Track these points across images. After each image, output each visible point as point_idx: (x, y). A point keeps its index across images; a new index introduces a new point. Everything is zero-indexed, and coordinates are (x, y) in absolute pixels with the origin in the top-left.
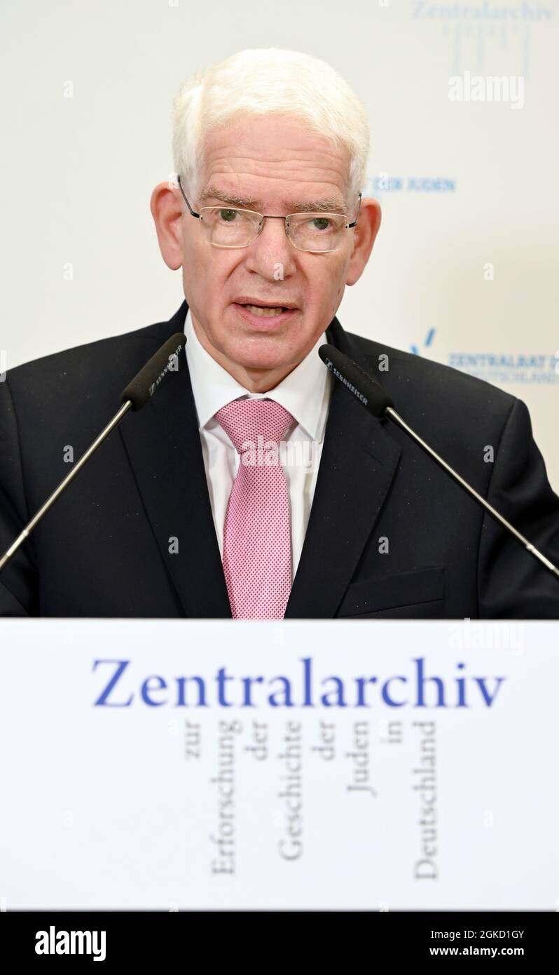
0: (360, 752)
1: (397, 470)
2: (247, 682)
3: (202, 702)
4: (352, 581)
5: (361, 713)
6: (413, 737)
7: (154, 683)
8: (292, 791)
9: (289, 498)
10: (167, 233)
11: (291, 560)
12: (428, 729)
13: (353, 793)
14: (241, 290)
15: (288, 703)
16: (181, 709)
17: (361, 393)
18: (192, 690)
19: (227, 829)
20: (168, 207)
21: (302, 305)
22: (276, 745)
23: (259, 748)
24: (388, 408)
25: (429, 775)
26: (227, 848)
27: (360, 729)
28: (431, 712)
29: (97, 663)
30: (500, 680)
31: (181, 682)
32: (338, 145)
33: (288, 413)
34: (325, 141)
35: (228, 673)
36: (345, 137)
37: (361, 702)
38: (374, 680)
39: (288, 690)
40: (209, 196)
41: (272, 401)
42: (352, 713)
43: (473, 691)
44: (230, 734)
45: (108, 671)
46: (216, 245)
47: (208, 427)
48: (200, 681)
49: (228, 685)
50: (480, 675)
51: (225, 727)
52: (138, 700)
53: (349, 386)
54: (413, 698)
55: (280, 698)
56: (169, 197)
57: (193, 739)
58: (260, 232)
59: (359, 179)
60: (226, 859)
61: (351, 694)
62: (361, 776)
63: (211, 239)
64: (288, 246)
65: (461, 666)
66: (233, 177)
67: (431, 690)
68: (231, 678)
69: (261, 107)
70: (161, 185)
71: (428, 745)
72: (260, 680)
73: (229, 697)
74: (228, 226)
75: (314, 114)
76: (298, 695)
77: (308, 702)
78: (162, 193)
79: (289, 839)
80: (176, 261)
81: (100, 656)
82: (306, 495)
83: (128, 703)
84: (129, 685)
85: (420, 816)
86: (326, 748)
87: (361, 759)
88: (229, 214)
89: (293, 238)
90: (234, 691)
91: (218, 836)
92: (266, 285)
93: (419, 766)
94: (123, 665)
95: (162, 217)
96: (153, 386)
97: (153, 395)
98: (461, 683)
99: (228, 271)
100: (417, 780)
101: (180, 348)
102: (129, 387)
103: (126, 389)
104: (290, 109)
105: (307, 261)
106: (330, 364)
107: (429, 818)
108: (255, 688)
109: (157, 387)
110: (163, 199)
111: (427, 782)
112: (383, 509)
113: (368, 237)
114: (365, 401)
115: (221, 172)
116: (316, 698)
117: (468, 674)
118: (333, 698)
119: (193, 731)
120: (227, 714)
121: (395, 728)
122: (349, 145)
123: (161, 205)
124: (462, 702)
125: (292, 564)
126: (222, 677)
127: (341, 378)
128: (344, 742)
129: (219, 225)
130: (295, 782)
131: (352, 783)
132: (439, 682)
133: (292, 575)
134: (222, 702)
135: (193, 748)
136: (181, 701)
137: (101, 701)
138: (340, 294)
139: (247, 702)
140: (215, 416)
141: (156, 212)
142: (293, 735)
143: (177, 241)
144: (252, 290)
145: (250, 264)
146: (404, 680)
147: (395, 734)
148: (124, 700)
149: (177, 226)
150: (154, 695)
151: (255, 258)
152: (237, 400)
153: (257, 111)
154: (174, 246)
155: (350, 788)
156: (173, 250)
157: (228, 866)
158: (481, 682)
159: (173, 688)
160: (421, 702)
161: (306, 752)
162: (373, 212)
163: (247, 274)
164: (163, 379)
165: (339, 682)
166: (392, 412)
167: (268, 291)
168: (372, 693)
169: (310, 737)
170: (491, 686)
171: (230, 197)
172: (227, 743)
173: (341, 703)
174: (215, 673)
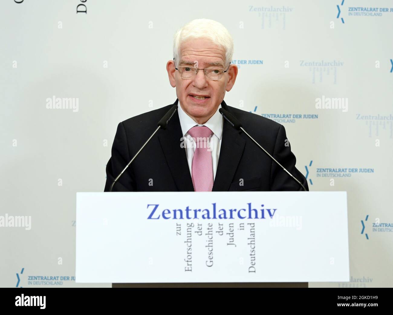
0: (231, 233)
1: (245, 148)
2: (196, 211)
3: (181, 217)
4: (232, 182)
5: (231, 221)
6: (248, 228)
7: (166, 212)
8: (210, 245)
9: (212, 156)
10: (171, 76)
11: (213, 175)
12: (252, 225)
13: (229, 245)
14: (190, 91)
15: (209, 218)
16: (175, 220)
17: (232, 123)
18: (178, 213)
19: (189, 257)
20: (172, 68)
21: (211, 96)
22: (205, 231)
23: (199, 232)
24: (241, 127)
25: (253, 240)
26: (189, 263)
27: (231, 225)
28: (253, 220)
29: (148, 205)
30: (275, 210)
31: (175, 211)
32: (221, 47)
33: (210, 130)
34: (217, 46)
35: (189, 209)
36: (223, 44)
37: (231, 217)
38: (235, 210)
39: (208, 214)
40: (182, 63)
41: (206, 126)
42: (229, 221)
43: (266, 214)
44: (190, 227)
45: (152, 208)
46: (183, 78)
47: (186, 136)
48: (181, 211)
49: (190, 212)
50: (269, 208)
51: (189, 225)
52: (161, 217)
53: (228, 121)
54: (248, 216)
55: (206, 216)
56: (172, 65)
57: (179, 229)
58: (197, 74)
59: (229, 58)
60: (189, 266)
61: (228, 215)
62: (232, 240)
63: (181, 76)
64: (205, 78)
65: (263, 206)
66: (188, 56)
67: (253, 213)
68: (191, 210)
69: (197, 36)
70: (169, 61)
71: (252, 230)
72: (200, 210)
73: (190, 216)
74: (187, 72)
75: (213, 38)
76: (211, 215)
77: (215, 217)
78: (169, 64)
79: (209, 260)
80: (174, 85)
81: (149, 204)
82: (217, 156)
83: (158, 218)
84: (158, 212)
85: (250, 253)
86: (221, 232)
87: (231, 235)
88: (188, 69)
89: (207, 76)
90: (192, 214)
91: (186, 260)
92: (198, 90)
93: (250, 237)
94: (157, 206)
95: (170, 71)
96: (167, 121)
97: (168, 124)
98: (263, 211)
99: (187, 85)
100: (249, 241)
101: (176, 109)
102: (160, 121)
103: (159, 122)
104: (206, 36)
105: (212, 83)
106: (222, 114)
107: (253, 253)
108: (198, 213)
109: (169, 121)
110: (170, 65)
111: (252, 241)
112: (241, 160)
113: (234, 76)
114: (233, 125)
115: (185, 55)
116: (217, 216)
117: (265, 208)
118: (222, 216)
119: (179, 226)
120: (190, 221)
121: (242, 225)
122: (224, 47)
123: (170, 67)
124: (263, 217)
125: (213, 176)
126: (188, 210)
127: (226, 118)
128: (226, 230)
129: (184, 72)
130: (211, 242)
131: (229, 243)
132: (256, 211)
133: (213, 180)
134: (188, 217)
135: (178, 232)
136: (175, 217)
137: (150, 217)
138: (224, 93)
139: (196, 217)
140: (188, 132)
141: (168, 70)
142: (210, 228)
143: (174, 78)
144: (194, 92)
145: (193, 84)
146: (245, 210)
147: (242, 227)
148: (157, 217)
149: (174, 74)
150: (166, 216)
151: (195, 82)
152: (194, 127)
153: (196, 37)
154: (173, 80)
155: (228, 244)
156: (173, 81)
157: (190, 269)
158: (269, 211)
159: (172, 213)
160: (250, 217)
161: (214, 233)
162: (235, 69)
163: (193, 86)
164: (171, 119)
165: (224, 211)
166: (242, 128)
167: (199, 91)
168: (235, 214)
169: (216, 228)
170: (272, 212)
171: (187, 62)
172: (189, 230)
173: (225, 217)
174: (186, 209)
